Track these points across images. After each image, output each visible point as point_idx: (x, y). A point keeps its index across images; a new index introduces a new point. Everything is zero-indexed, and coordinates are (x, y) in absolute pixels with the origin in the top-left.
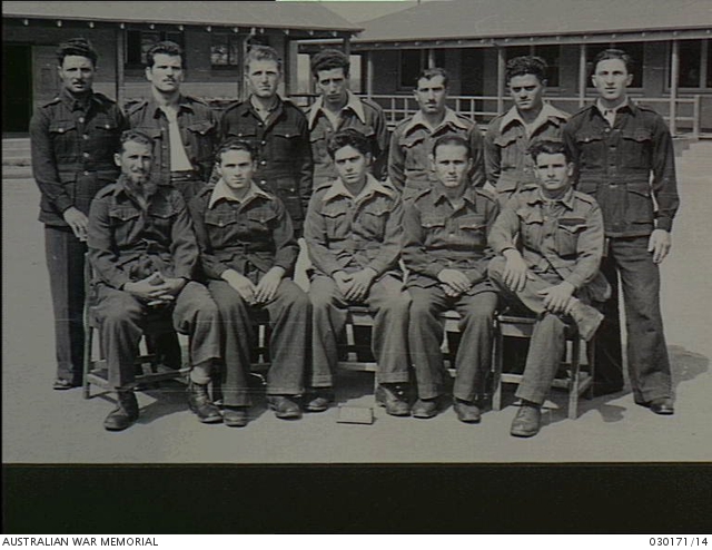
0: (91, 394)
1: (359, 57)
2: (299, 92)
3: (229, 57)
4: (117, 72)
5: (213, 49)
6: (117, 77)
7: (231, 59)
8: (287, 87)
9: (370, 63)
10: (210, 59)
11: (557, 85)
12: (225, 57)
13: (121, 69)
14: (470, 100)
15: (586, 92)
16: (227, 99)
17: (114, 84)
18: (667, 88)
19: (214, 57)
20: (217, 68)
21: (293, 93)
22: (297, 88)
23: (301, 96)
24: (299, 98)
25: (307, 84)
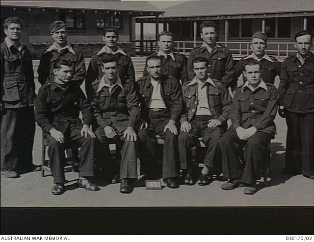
0: (45, 175)
1: (163, 24)
2: (136, 40)
3: (105, 24)
5: (98, 21)
7: (106, 25)
8: (131, 38)
10: (96, 24)
12: (103, 24)
19: (98, 24)
20: (99, 29)
21: (134, 40)
22: (135, 38)
23: (137, 41)
24: (136, 43)
25: (140, 36)
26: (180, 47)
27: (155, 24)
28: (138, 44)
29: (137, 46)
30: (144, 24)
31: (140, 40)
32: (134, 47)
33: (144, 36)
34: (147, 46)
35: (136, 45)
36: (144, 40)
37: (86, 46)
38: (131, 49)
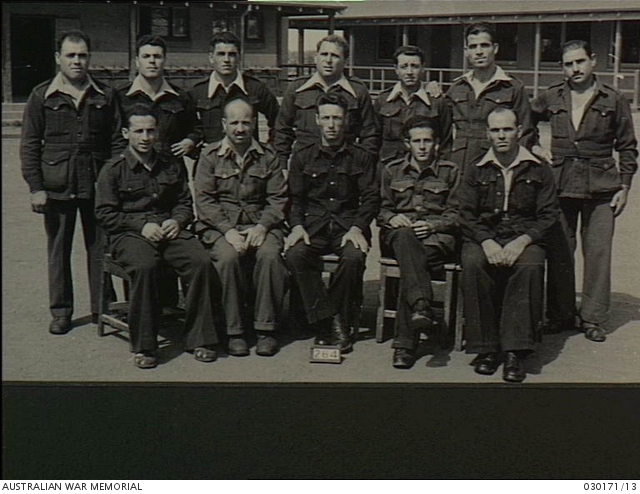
1: (341, 32)
2: (289, 63)
4: (130, 43)
5: (214, 23)
6: (130, 48)
8: (279, 58)
9: (351, 38)
11: (515, 60)
14: (438, 72)
15: (540, 66)
17: (127, 54)
18: (611, 64)
21: (284, 64)
22: (288, 59)
23: (291, 66)
24: (289, 68)
25: (297, 55)
26: (375, 78)
27: (327, 31)
28: (292, 71)
29: (290, 76)
30: (306, 31)
31: (297, 63)
32: (284, 78)
33: (305, 57)
35: (290, 74)
36: (306, 62)
37: (191, 74)
38: (280, 81)
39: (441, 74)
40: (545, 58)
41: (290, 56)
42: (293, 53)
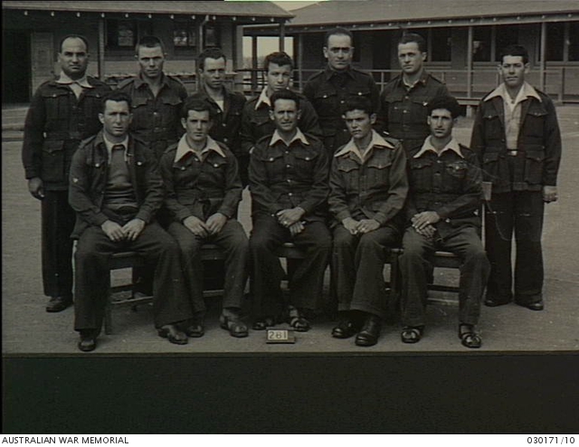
1: (291, 38)
2: (244, 67)
3: (188, 40)
4: (99, 53)
5: (175, 33)
6: (99, 57)
7: (190, 41)
8: (235, 64)
9: (300, 45)
10: (173, 42)
11: (450, 60)
12: (185, 39)
13: (102, 51)
14: (380, 73)
15: (472, 65)
16: (186, 74)
17: (96, 63)
18: (537, 62)
19: (176, 40)
20: (179, 48)
21: (239, 68)
22: (242, 64)
23: (246, 70)
24: (244, 73)
25: (251, 60)
27: (278, 38)
28: (247, 75)
29: (245, 80)
30: (258, 38)
31: (251, 67)
32: (240, 81)
33: (259, 62)
34: (263, 78)
35: (245, 77)
36: (259, 67)
38: (236, 84)
39: (383, 75)
40: (476, 57)
41: (244, 61)
42: (247, 59)
